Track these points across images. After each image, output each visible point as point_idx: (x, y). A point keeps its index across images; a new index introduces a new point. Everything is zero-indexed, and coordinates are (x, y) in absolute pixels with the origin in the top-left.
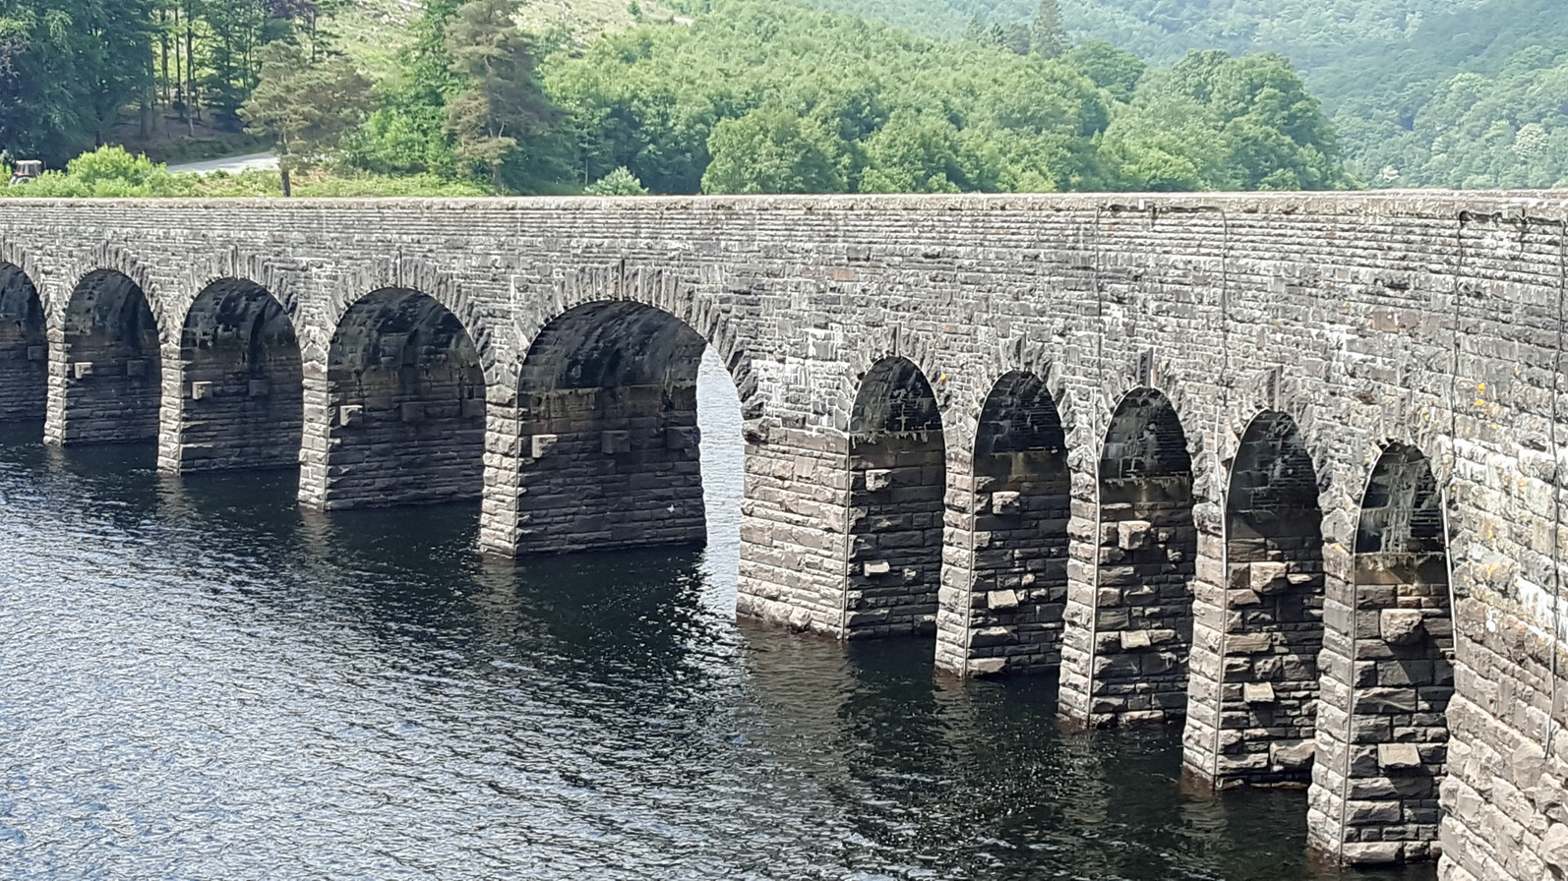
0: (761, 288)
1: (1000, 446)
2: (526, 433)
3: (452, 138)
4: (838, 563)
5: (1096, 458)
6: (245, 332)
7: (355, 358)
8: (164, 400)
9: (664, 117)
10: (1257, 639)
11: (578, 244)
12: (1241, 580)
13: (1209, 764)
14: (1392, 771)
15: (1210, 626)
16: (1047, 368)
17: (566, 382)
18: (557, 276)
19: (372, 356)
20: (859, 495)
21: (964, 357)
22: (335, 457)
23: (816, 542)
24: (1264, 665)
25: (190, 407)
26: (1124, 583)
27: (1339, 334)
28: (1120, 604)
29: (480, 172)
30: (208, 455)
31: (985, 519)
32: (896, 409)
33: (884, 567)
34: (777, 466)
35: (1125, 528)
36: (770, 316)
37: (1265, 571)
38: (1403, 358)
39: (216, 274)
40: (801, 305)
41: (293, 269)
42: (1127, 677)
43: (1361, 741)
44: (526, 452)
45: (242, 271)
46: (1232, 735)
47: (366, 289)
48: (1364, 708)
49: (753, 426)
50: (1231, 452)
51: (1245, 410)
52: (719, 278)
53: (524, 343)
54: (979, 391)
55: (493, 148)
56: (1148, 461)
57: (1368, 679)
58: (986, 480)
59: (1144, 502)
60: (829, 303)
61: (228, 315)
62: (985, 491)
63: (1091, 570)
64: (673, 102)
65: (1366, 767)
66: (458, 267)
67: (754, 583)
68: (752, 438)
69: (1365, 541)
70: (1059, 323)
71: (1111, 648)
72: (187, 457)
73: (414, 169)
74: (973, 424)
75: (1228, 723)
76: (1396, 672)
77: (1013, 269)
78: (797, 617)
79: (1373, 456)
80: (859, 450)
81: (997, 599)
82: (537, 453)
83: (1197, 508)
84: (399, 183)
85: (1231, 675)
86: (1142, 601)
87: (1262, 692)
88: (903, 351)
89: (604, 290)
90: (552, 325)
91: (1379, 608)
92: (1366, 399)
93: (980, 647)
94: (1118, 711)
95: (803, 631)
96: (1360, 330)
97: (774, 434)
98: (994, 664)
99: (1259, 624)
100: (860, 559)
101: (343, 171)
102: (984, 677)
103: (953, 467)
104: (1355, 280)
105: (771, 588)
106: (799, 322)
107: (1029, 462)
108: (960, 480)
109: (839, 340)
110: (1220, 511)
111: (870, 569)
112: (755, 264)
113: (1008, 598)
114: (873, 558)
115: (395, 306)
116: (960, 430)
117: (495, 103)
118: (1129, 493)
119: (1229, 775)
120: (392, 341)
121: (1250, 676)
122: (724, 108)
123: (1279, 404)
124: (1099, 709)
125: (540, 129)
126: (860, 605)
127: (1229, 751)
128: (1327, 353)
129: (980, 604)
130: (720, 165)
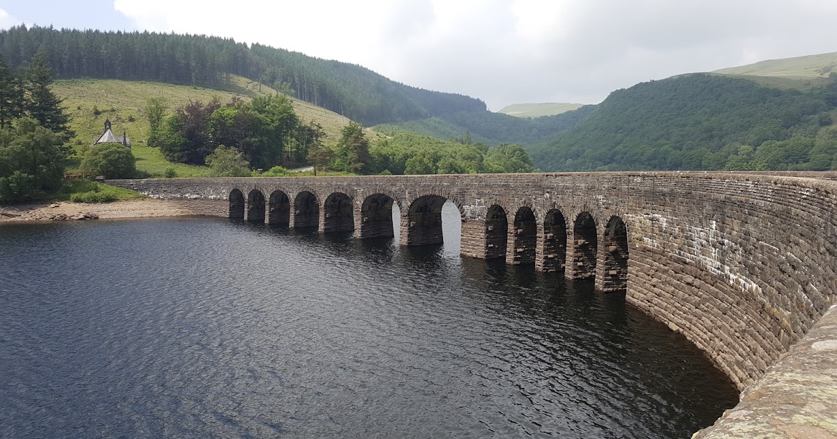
0: (465, 192)
1: (519, 221)
2: (409, 222)
3: (350, 163)
4: (483, 245)
5: (543, 222)
6: (337, 204)
7: (367, 208)
8: (320, 217)
9: (393, 158)
10: (579, 254)
11: (422, 184)
12: (576, 243)
13: (571, 278)
14: (611, 275)
15: (570, 252)
16: (531, 205)
17: (417, 211)
18: (417, 190)
19: (370, 208)
20: (487, 231)
21: (512, 204)
22: (363, 228)
23: (478, 241)
24: (581, 259)
25: (326, 219)
26: (548, 245)
27: (601, 197)
28: (548, 250)
29: (356, 171)
30: (329, 229)
31: (516, 235)
32: (494, 215)
33: (492, 245)
34: (469, 226)
35: (548, 235)
36: (467, 198)
37: (581, 242)
38: (616, 201)
39: (333, 192)
40: (474, 195)
41: (353, 190)
42: (549, 263)
43: (606, 270)
44: (409, 226)
45: (340, 191)
46: (575, 272)
47: (371, 194)
48: (606, 264)
49: (463, 219)
50: (575, 220)
51: (578, 212)
52: (456, 190)
53: (410, 204)
54: (515, 211)
55: (359, 165)
56: (552, 223)
57: (607, 259)
58: (516, 227)
59: (552, 230)
60: (480, 195)
61: (334, 200)
62: (516, 230)
63: (542, 243)
64: (395, 155)
65: (607, 275)
66: (393, 189)
67: (464, 249)
68: (463, 221)
69: (606, 234)
70: (534, 197)
71: (546, 258)
72: (325, 229)
73: (341, 170)
74: (514, 217)
75: (575, 270)
76: (612, 257)
77: (523, 187)
78: (474, 255)
79: (609, 218)
80: (487, 223)
81: (518, 250)
82: (412, 226)
83: (567, 230)
84: (339, 173)
85: (575, 261)
86: (552, 249)
87: (580, 264)
88: (498, 203)
89: (428, 193)
90: (416, 200)
91: (609, 246)
92: (607, 208)
93: (516, 259)
94: (548, 270)
95: (476, 258)
96: (605, 196)
97: (468, 220)
98: (519, 262)
99: (580, 251)
100: (487, 244)
101: (326, 171)
102: (516, 265)
103: (509, 225)
104: (604, 187)
105: (468, 250)
106: (474, 198)
107: (524, 224)
108: (511, 228)
109: (483, 202)
110: (573, 230)
111: (489, 246)
112: (464, 187)
113: (521, 250)
114: (490, 244)
115: (376, 197)
116: (511, 218)
117: (359, 156)
118: (549, 229)
119: (575, 279)
120: (373, 204)
121: (578, 261)
122: (406, 157)
123: (587, 210)
124: (544, 269)
125: (369, 161)
126: (488, 253)
127: (575, 275)
128: (597, 200)
129: (515, 251)
130: (408, 169)
